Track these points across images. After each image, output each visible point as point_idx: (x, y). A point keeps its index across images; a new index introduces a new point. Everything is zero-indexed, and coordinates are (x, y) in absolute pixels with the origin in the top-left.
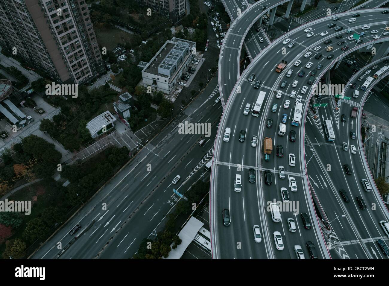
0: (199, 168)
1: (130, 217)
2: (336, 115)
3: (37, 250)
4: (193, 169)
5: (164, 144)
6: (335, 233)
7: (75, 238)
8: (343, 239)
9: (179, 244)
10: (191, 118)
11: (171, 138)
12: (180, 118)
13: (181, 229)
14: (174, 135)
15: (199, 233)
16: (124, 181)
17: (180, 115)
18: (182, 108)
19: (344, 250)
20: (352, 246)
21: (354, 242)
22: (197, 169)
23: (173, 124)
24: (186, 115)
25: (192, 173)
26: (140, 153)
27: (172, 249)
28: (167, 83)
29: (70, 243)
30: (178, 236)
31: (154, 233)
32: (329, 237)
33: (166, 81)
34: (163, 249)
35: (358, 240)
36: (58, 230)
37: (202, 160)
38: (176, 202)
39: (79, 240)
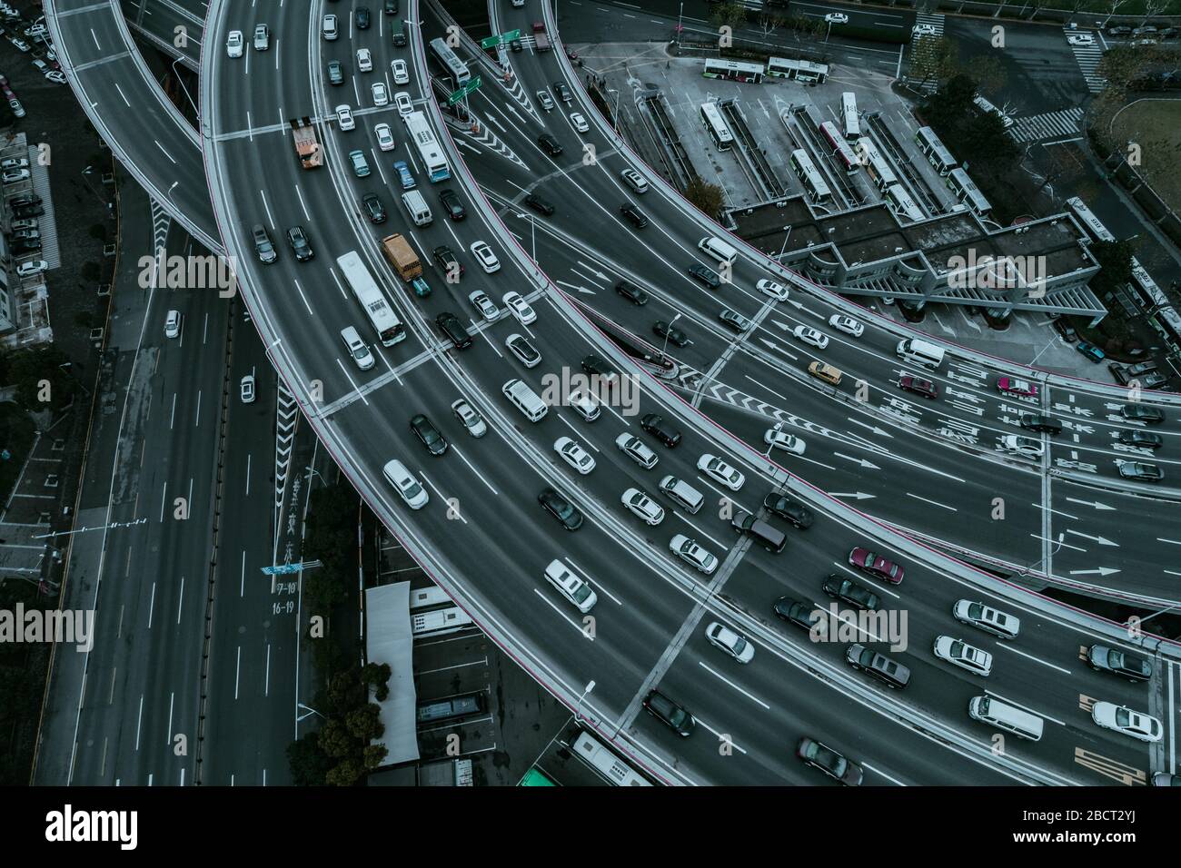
0: (287, 462)
1: (202, 739)
2: (516, 93)
4: (272, 479)
5: (128, 477)
6: (686, 366)
8: (707, 366)
9: (388, 679)
10: (152, 350)
11: (136, 448)
12: (113, 374)
13: (363, 643)
14: (138, 432)
15: (415, 611)
17: (109, 365)
18: (96, 341)
19: (722, 385)
20: (730, 364)
21: (728, 354)
22: (282, 471)
23: (109, 403)
24: (124, 353)
25: (279, 491)
26: (73, 558)
27: (379, 704)
30: (369, 662)
31: (302, 712)
32: (681, 383)
34: (356, 725)
35: (733, 345)
37: (279, 437)
38: (297, 592)
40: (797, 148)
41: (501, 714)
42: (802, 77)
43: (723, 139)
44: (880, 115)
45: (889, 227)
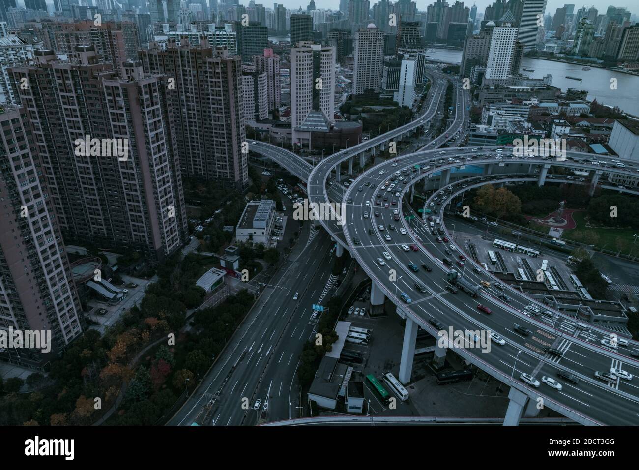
0: (325, 295)
3: (199, 385)
4: (319, 297)
5: (282, 285)
7: (233, 367)
9: (337, 340)
11: (287, 280)
12: (286, 264)
15: (349, 331)
16: (257, 318)
17: (286, 262)
18: (285, 257)
22: (323, 296)
23: (283, 270)
24: (291, 261)
25: (320, 300)
26: (262, 294)
28: (264, 235)
29: (230, 372)
33: (263, 233)
36: (212, 367)
37: (325, 289)
38: (316, 322)
39: (238, 368)
40: (520, 268)
41: (366, 365)
42: (530, 254)
43: (493, 260)
44: (556, 267)
45: (544, 288)
